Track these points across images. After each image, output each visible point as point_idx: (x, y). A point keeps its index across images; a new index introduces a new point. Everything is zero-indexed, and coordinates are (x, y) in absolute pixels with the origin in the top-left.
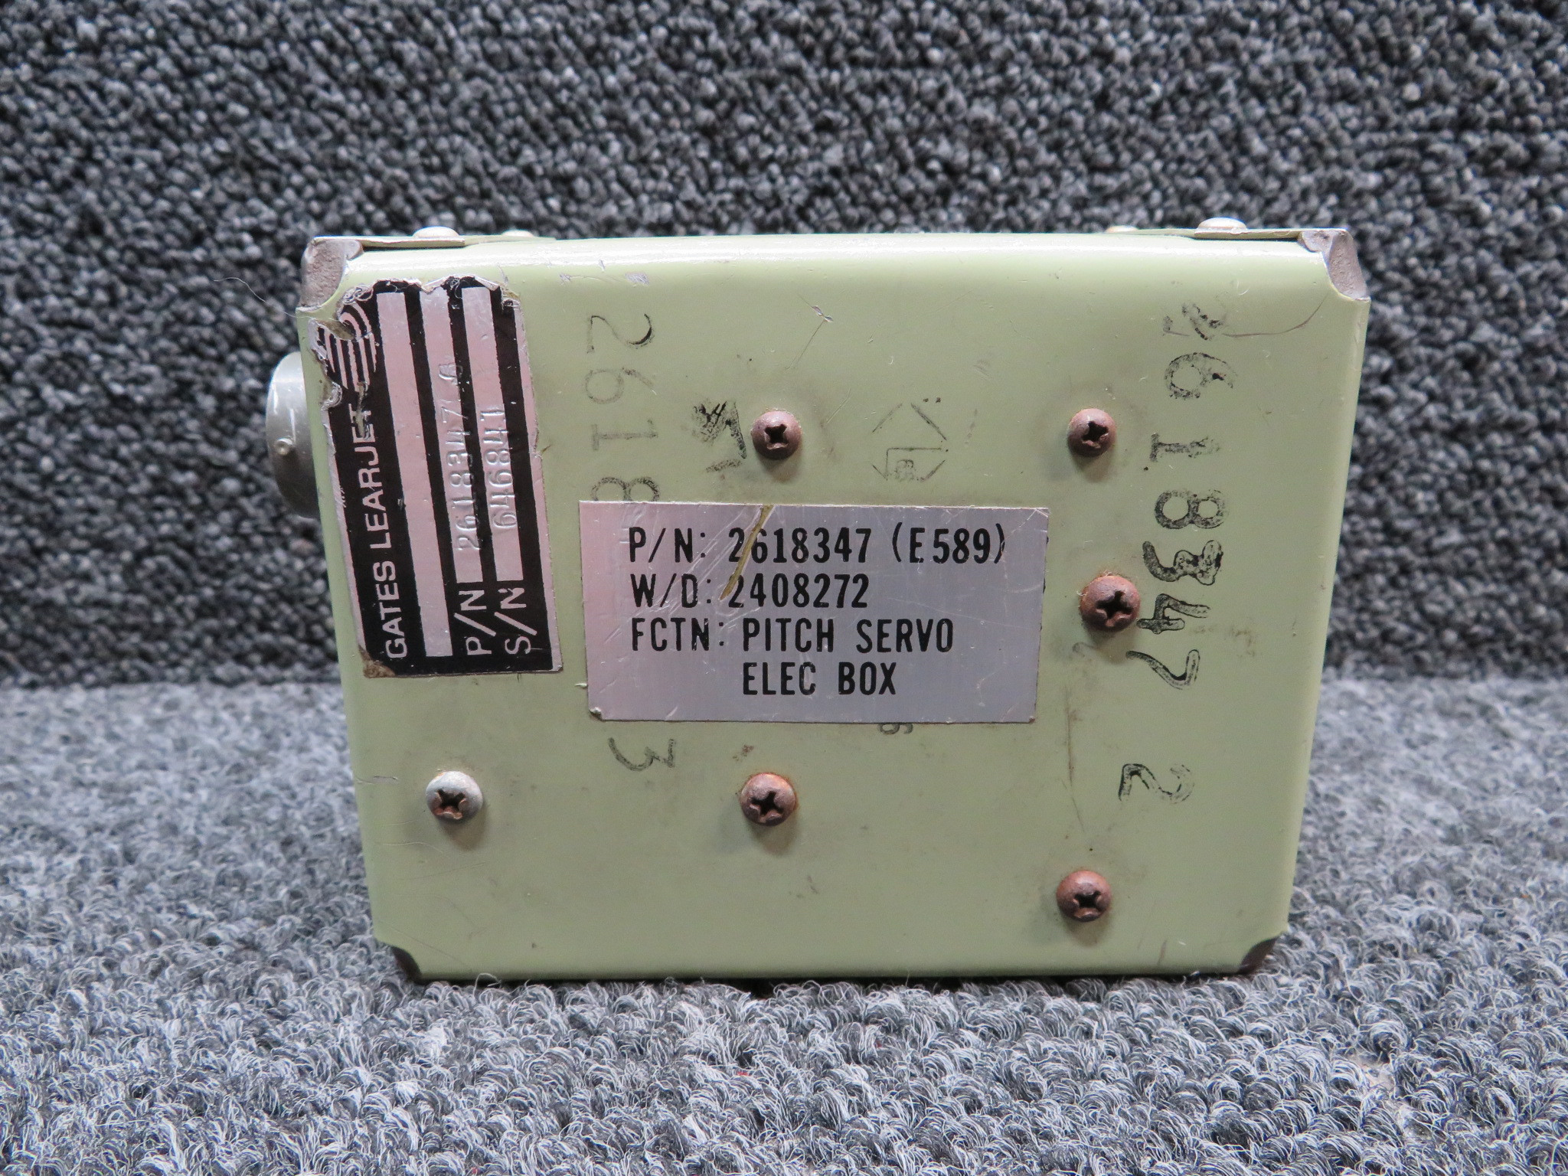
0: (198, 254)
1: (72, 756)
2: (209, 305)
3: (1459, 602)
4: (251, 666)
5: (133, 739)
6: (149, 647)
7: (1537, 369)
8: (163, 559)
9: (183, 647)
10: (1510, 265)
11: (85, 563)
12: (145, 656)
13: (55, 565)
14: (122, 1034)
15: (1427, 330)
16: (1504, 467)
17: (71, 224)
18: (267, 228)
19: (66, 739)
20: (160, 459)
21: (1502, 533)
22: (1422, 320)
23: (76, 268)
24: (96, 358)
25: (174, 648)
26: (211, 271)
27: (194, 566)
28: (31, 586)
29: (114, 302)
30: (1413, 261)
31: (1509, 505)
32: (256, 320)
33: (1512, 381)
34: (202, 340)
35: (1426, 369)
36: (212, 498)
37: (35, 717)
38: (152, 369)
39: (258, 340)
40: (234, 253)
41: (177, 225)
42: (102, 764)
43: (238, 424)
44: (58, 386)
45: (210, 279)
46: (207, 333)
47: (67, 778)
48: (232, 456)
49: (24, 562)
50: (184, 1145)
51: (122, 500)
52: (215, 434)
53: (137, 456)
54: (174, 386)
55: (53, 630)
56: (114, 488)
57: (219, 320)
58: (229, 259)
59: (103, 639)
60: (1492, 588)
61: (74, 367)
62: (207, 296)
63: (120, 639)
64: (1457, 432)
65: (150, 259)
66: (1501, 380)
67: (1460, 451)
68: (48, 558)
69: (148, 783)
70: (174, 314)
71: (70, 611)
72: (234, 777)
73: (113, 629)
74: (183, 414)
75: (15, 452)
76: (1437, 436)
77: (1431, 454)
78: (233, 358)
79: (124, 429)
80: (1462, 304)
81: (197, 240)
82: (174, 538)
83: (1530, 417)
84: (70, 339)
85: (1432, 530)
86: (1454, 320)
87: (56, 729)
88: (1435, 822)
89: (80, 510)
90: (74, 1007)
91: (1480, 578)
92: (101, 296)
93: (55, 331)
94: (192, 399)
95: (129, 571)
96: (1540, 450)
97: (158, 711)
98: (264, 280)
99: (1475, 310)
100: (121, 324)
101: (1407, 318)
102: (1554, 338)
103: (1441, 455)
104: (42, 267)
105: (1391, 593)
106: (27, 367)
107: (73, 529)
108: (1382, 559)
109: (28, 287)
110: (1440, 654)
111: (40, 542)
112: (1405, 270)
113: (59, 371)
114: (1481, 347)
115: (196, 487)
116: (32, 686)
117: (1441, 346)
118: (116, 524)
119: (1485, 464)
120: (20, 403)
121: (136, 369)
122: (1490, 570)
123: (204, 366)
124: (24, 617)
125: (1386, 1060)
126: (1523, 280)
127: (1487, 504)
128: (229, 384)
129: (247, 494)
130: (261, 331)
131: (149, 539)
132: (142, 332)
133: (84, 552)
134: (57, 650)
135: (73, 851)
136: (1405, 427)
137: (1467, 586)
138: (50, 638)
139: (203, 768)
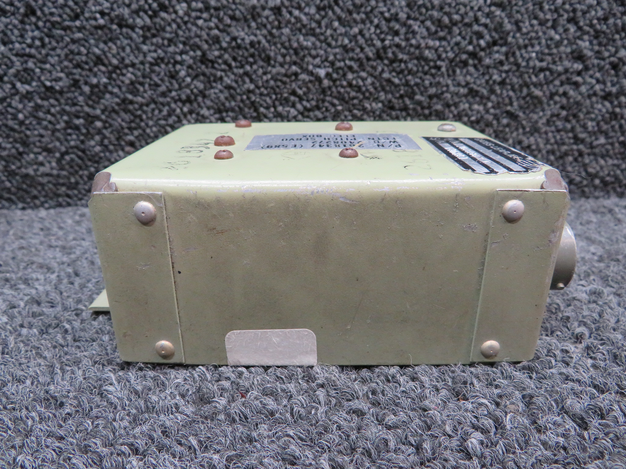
0: (78, 23)
1: (46, 236)
2: (84, 46)
3: (602, 168)
5: (69, 229)
6: (70, 192)
8: (73, 156)
11: (41, 158)
12: (68, 196)
13: (28, 159)
14: (87, 341)
15: (598, 52)
17: (22, 10)
18: (107, 11)
19: (42, 229)
20: (68, 114)
21: (622, 138)
22: (596, 48)
23: (26, 31)
24: (38, 70)
25: (80, 192)
26: (83, 31)
27: (86, 159)
28: (19, 168)
29: (43, 45)
30: (595, 21)
32: (104, 53)
34: (82, 61)
35: (596, 69)
36: (90, 129)
37: (27, 221)
38: (62, 75)
39: (106, 62)
40: (93, 22)
41: (68, 10)
42: (58, 239)
43: (100, 98)
44: (22, 83)
45: (84, 34)
46: (84, 58)
47: (45, 245)
48: (98, 112)
49: (15, 158)
50: (119, 382)
51: (54, 131)
52: (91, 103)
53: (59, 113)
54: (72, 82)
55: (30, 186)
56: (50, 126)
57: (89, 52)
58: (91, 25)
59: (50, 189)
60: (616, 162)
61: (29, 74)
62: (83, 42)
63: (58, 189)
64: (607, 96)
65: (57, 26)
67: (607, 104)
68: (25, 156)
69: (79, 245)
70: (69, 50)
71: (36, 178)
73: (55, 185)
74: (76, 94)
75: (7, 111)
76: (599, 98)
77: (595, 106)
78: (96, 69)
79: (52, 101)
80: (614, 41)
81: (77, 17)
82: (77, 147)
84: (26, 62)
85: (593, 138)
86: (610, 48)
87: (37, 225)
88: (594, 254)
89: (36, 136)
90: (66, 331)
91: (611, 158)
92: (38, 43)
93: (19, 58)
94: (80, 88)
95: (59, 161)
97: (77, 218)
98: (106, 35)
99: (619, 43)
100: (47, 55)
101: (590, 47)
103: (600, 106)
104: (11, 30)
105: (575, 164)
106: (9, 75)
107: (34, 144)
108: (572, 150)
109: (6, 39)
110: (592, 189)
111: (21, 149)
112: (591, 26)
113: (22, 76)
114: (620, 59)
115: (84, 125)
116: (23, 209)
117: (603, 59)
118: (52, 141)
119: (618, 110)
120: (7, 90)
121: (55, 75)
122: (615, 154)
123: (84, 73)
124: (17, 181)
125: (581, 343)
127: (617, 127)
128: (95, 81)
129: (105, 128)
130: (107, 57)
131: (66, 147)
132: (56, 58)
133: (40, 153)
134: (32, 194)
135: (53, 272)
136: (586, 94)
137: (606, 161)
138: (29, 189)
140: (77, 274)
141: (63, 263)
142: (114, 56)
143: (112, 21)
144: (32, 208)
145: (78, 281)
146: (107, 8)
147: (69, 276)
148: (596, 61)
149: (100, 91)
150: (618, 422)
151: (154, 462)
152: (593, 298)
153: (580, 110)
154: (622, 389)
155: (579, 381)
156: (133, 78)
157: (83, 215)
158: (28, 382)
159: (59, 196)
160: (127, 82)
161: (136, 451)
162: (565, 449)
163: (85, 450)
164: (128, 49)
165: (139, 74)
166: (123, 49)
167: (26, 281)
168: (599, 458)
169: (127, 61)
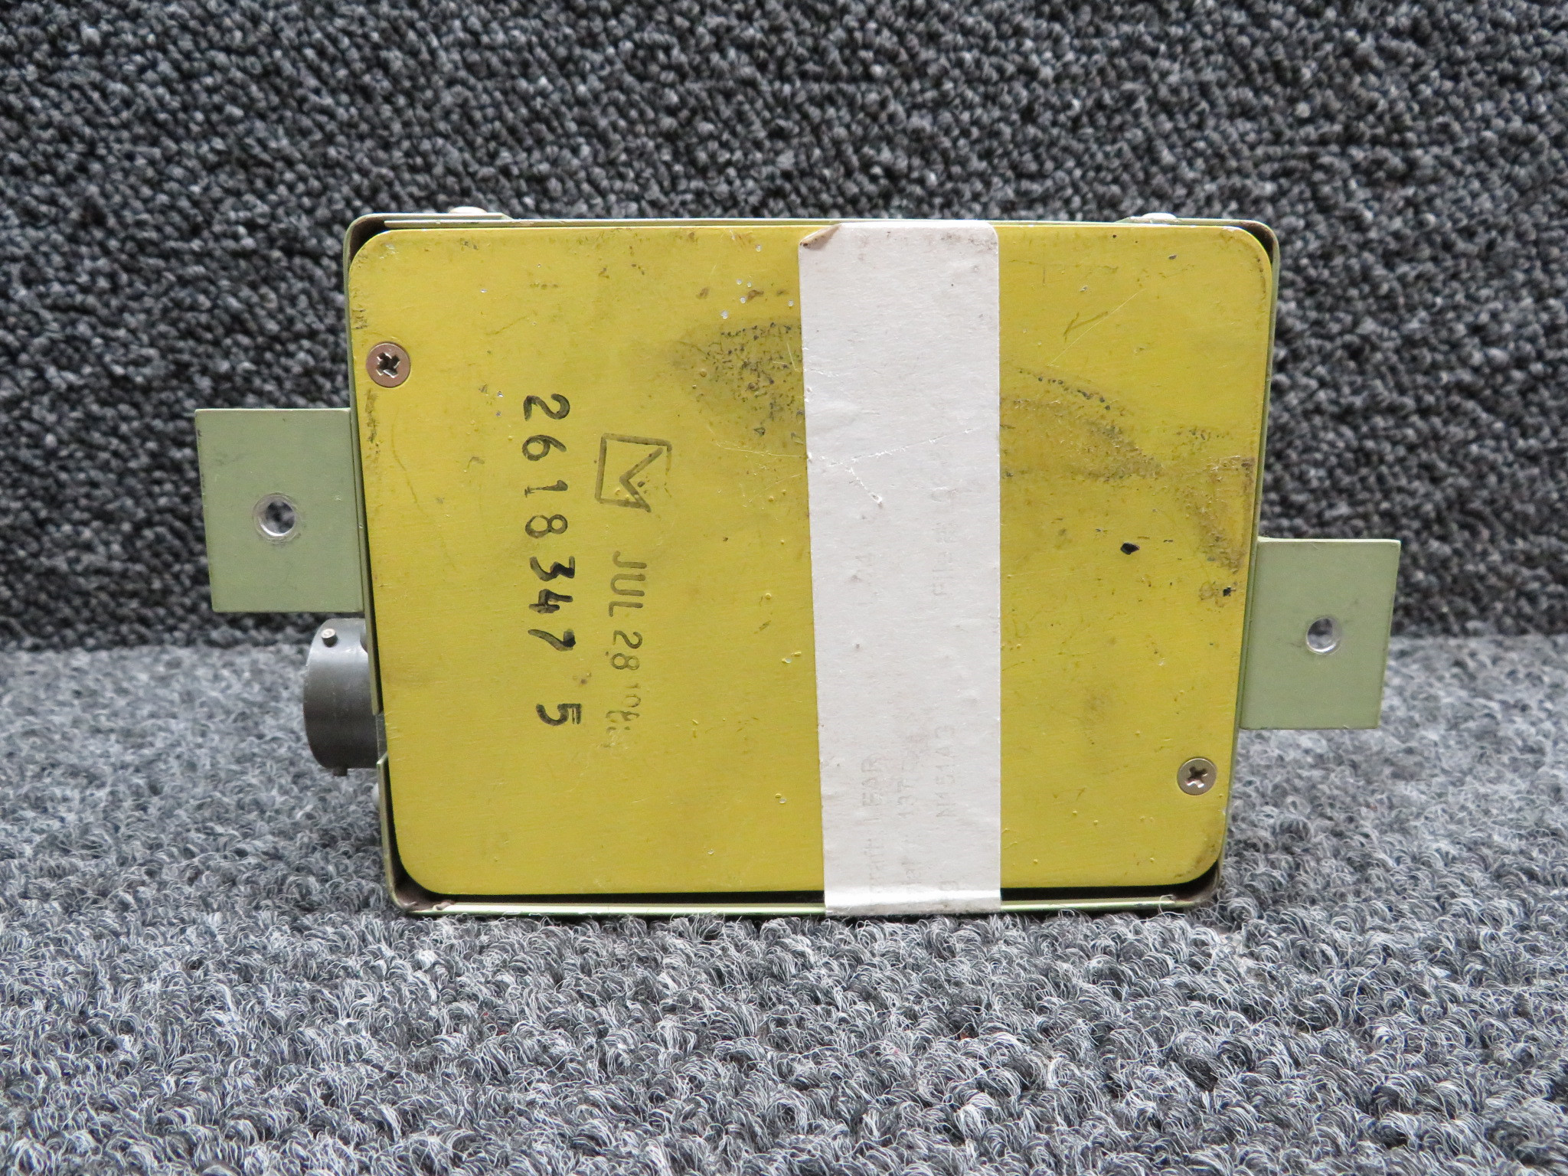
140: (155, 790)
141: (124, 766)
142: (271, 315)
143: (271, 242)
144: (54, 647)
145: (155, 803)
146: (263, 215)
147: (137, 793)
148: (1314, 342)
149: (234, 388)
150: (1279, 1076)
151: (303, 1153)
152: (1286, 839)
153: (1290, 444)
154: (1301, 1014)
155: (1213, 999)
156: (311, 362)
157: (175, 664)
158: (39, 1005)
159: (121, 620)
160: (297, 369)
161: (266, 1133)
162: (1158, 1125)
163: (161, 1127)
164: (303, 301)
165: (325, 353)
166: (293, 300)
167: (39, 805)
168: (1223, 1140)
169: (299, 326)
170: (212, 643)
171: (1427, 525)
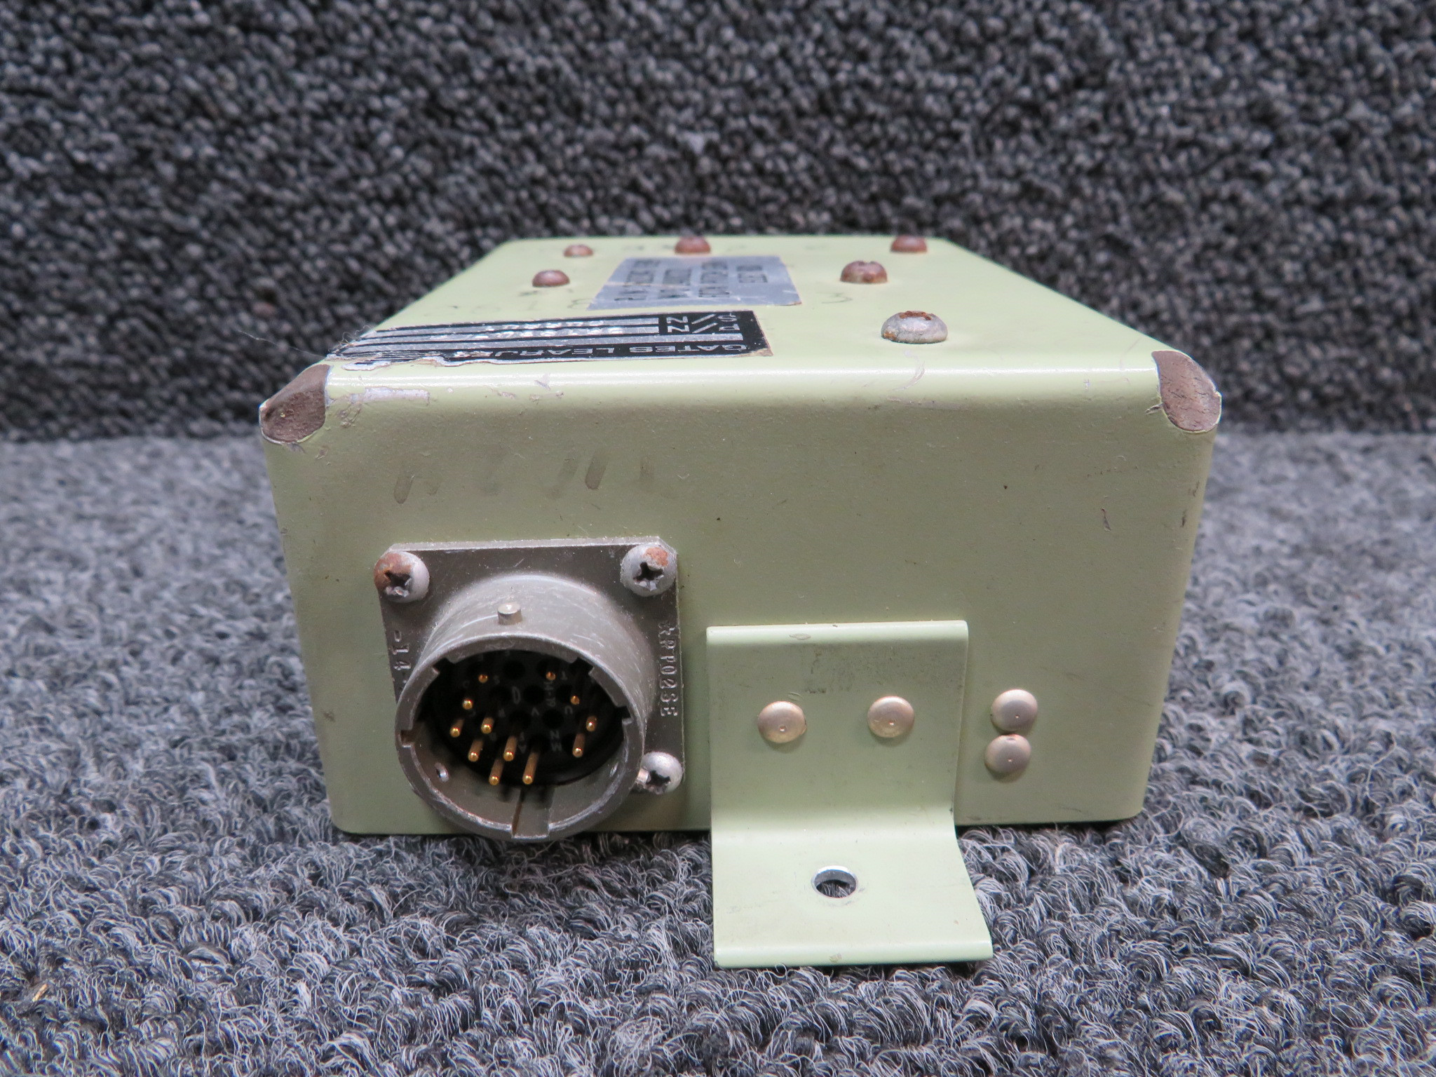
0: (149, 21)
1: (71, 495)
2: (162, 73)
3: (1315, 364)
4: (223, 422)
5: (123, 482)
6: (128, 405)
7: (1403, 147)
8: (135, 322)
9: (158, 404)
10: (1387, 45)
11: (62, 326)
12: (124, 413)
13: (32, 327)
14: (155, 703)
15: (1306, 108)
16: (1365, 240)
19: (62, 483)
20: (126, 225)
21: (1358, 301)
22: (1302, 98)
23: (32, 36)
24: (57, 126)
25: (150, 406)
26: (162, 38)
27: (164, 328)
28: (12, 348)
29: (70, 70)
30: (1299, 39)
31: (1366, 276)
32: (208, 88)
33: (1380, 158)
34: (158, 108)
35: (1302, 145)
36: (177, 264)
37: (30, 465)
38: (112, 138)
39: (212, 109)
40: (184, 20)
42: (98, 502)
43: (198, 191)
44: (23, 154)
45: (162, 46)
46: (162, 101)
47: (69, 513)
48: (194, 222)
50: (222, 782)
51: (93, 265)
52: (176, 201)
53: (104, 223)
54: (135, 154)
55: (36, 390)
56: (84, 254)
57: (173, 88)
58: (179, 27)
59: (84, 398)
60: (1345, 352)
61: (37, 135)
62: (160, 64)
63: (100, 398)
64: (1326, 206)
65: (102, 26)
66: (1370, 158)
67: (1326, 224)
68: (26, 321)
69: (144, 515)
70: (130, 81)
71: (51, 371)
72: (222, 511)
73: (94, 388)
74: (145, 181)
76: (1307, 209)
77: (1300, 226)
78: (188, 126)
79: (90, 197)
80: (1341, 83)
81: (147, 7)
82: (144, 302)
83: (1392, 192)
84: (31, 107)
85: (1296, 298)
86: (1332, 98)
87: (51, 476)
88: (1282, 542)
89: (52, 275)
90: (108, 686)
91: (1334, 342)
92: (58, 64)
93: (15, 98)
94: (152, 167)
95: (103, 333)
96: (1399, 223)
97: (143, 459)
98: (213, 48)
99: (1352, 88)
100: (79, 92)
101: (1289, 96)
102: (1421, 116)
103: (1309, 228)
105: (1255, 356)
107: (47, 293)
108: (1250, 324)
110: (1294, 412)
111: (17, 306)
112: (1291, 48)
113: (22, 139)
114: (1354, 124)
115: (162, 253)
116: (22, 441)
117: (1317, 123)
118: (88, 288)
119: (1349, 237)
121: (96, 136)
122: (1345, 335)
123: (162, 134)
124: (8, 378)
125: (1233, 713)
126: (1399, 60)
127: (1347, 275)
128: (186, 152)
129: (210, 259)
130: (214, 99)
131: (120, 303)
132: (100, 100)
133: (59, 316)
134: (42, 408)
135: (85, 569)
136: (1280, 201)
137: (1324, 350)
138: (34, 397)
139: (192, 503)
140: (137, 573)
141: (108, 550)
142: (231, 97)
143: (226, 17)
144: (40, 440)
145: (139, 587)
147: (119, 575)
148: (1301, 128)
149: (199, 176)
150: (1293, 864)
151: (292, 935)
152: (1270, 626)
153: (1267, 237)
154: (1309, 800)
155: (1217, 784)
156: (274, 147)
157: (156, 454)
158: (21, 783)
159: (101, 412)
160: (260, 155)
161: (254, 914)
162: (1174, 912)
163: (146, 907)
164: (262, 82)
165: (287, 137)
166: (252, 81)
167: (24, 587)
168: (1244, 930)
169: (260, 109)
170: (192, 435)
171: (1398, 321)
